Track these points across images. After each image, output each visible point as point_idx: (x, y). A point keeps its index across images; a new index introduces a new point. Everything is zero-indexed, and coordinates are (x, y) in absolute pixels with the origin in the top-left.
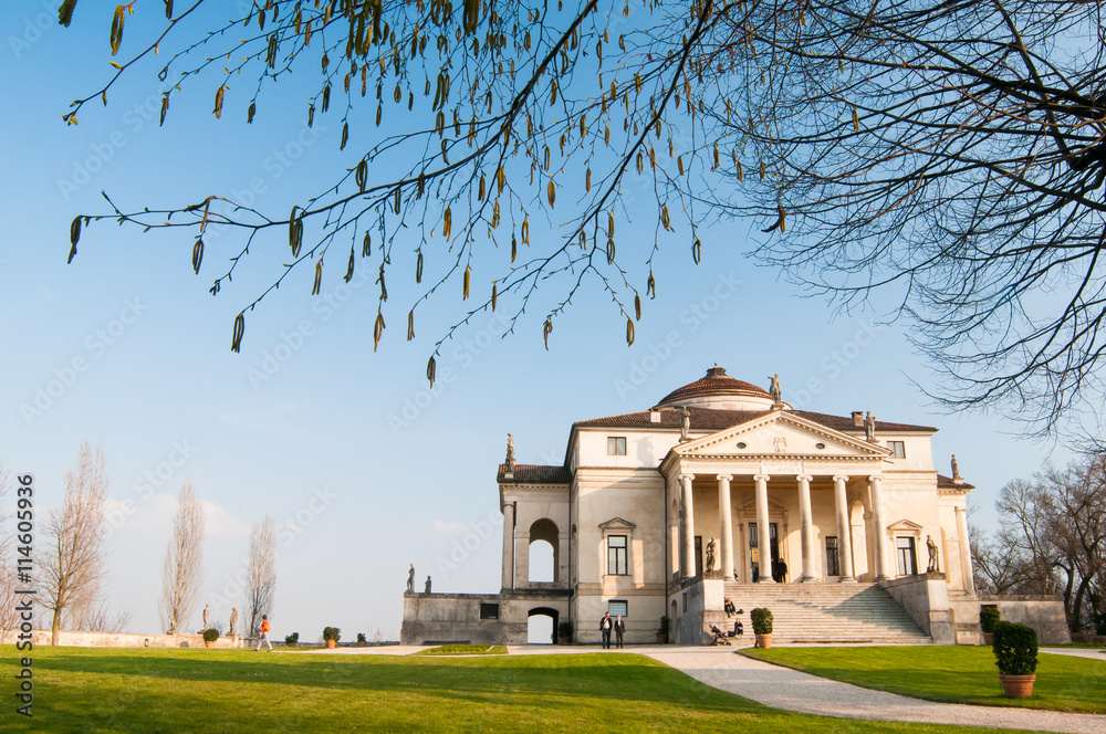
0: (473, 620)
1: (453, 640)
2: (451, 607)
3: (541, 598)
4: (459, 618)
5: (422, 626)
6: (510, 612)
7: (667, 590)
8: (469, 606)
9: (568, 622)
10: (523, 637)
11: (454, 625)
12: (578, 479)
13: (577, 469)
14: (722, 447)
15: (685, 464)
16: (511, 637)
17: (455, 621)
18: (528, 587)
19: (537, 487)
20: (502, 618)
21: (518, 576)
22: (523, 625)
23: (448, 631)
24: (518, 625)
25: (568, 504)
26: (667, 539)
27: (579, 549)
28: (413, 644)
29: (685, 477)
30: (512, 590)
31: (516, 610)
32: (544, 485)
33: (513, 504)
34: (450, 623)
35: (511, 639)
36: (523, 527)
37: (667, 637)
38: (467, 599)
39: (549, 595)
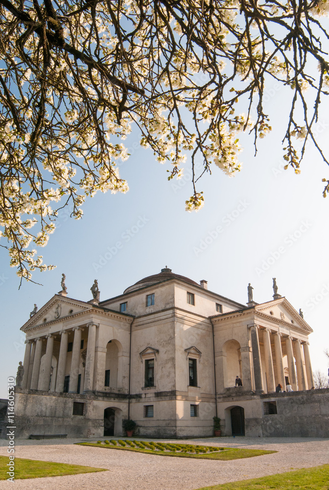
0: (68, 416)
1: (52, 433)
2: (52, 404)
3: (112, 399)
4: (57, 415)
5: (29, 420)
6: (93, 410)
7: (216, 398)
8: (65, 403)
9: (127, 418)
10: (101, 431)
11: (54, 421)
12: (174, 315)
13: (174, 308)
14: (267, 312)
15: (256, 318)
16: (93, 431)
17: (54, 417)
18: (104, 391)
19: (114, 316)
20: (87, 415)
21: (98, 381)
22: (101, 421)
23: (49, 425)
24: (97, 421)
25: (128, 332)
26: (215, 365)
27: (175, 365)
28: (20, 437)
29: (256, 326)
30: (94, 392)
31: (97, 408)
32: (120, 316)
33: (98, 325)
34: (51, 418)
35: (94, 433)
36: (103, 344)
37: (221, 432)
38: (65, 397)
39: (117, 398)
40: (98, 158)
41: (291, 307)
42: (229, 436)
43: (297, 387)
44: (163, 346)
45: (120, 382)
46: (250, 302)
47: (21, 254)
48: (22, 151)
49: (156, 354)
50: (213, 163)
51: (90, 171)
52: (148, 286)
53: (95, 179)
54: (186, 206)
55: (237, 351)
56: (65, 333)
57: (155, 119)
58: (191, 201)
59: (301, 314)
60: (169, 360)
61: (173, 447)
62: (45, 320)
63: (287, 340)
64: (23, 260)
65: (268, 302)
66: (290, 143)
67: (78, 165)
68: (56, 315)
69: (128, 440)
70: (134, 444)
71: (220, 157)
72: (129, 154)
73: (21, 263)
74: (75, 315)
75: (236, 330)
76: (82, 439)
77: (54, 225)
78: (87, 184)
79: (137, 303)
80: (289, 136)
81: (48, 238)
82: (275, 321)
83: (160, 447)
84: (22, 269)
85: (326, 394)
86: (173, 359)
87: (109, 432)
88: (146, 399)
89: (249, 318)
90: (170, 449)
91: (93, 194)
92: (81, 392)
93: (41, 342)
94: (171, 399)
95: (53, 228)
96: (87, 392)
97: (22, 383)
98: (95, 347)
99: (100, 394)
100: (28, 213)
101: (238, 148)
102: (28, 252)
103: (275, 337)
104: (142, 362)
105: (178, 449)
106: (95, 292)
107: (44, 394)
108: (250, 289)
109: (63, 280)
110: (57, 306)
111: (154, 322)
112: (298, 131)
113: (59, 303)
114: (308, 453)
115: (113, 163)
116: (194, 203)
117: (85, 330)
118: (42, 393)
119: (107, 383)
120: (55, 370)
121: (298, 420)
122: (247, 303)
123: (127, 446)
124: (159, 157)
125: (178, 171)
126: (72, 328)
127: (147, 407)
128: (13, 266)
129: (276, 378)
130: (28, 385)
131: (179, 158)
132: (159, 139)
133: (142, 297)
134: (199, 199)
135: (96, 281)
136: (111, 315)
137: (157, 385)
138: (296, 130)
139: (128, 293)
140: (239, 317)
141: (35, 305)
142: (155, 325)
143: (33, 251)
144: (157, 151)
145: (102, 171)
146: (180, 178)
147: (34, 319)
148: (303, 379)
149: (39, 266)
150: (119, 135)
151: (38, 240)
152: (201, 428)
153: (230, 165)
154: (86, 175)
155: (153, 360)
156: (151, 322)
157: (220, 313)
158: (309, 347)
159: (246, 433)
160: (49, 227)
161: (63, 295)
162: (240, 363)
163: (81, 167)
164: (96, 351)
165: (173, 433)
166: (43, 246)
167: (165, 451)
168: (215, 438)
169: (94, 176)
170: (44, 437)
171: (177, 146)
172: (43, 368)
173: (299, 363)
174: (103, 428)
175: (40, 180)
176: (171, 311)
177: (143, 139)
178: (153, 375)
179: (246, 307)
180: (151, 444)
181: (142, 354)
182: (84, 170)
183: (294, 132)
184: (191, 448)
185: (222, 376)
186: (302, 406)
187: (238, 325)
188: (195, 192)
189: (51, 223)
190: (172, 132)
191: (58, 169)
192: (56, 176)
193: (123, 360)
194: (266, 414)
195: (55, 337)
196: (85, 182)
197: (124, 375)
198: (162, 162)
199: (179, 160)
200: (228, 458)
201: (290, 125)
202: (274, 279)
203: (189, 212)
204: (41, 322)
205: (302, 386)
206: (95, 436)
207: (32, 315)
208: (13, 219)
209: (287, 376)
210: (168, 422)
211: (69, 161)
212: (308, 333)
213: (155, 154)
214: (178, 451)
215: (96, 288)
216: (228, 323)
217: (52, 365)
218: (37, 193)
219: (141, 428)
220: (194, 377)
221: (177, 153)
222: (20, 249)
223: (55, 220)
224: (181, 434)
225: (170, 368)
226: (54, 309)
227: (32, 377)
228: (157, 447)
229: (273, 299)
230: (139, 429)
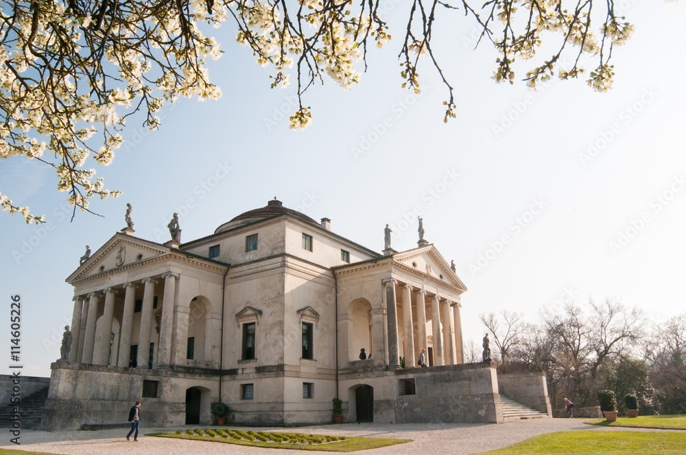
0: (135, 398)
1: (114, 422)
2: (113, 382)
3: (197, 377)
4: (120, 397)
5: (80, 405)
6: (171, 390)
7: (337, 375)
8: (132, 382)
9: (217, 401)
10: (182, 418)
11: (116, 405)
12: (284, 265)
13: (284, 255)
14: (408, 264)
15: (393, 270)
16: (172, 418)
17: (117, 400)
18: (186, 365)
19: (201, 264)
20: (162, 397)
21: (178, 352)
22: (182, 405)
23: (109, 411)
24: (177, 405)
25: (220, 287)
26: (337, 331)
27: (283, 331)
28: (69, 428)
29: (393, 281)
30: (172, 367)
31: (176, 388)
32: (208, 263)
33: (178, 276)
34: (111, 402)
35: (171, 420)
36: (185, 301)
37: (342, 417)
38: (131, 374)
39: (204, 374)
40: (182, 54)
41: (441, 257)
42: (353, 422)
43: (443, 361)
44: (268, 306)
45: (208, 353)
46: (387, 249)
47: (73, 174)
48: (77, 34)
49: (259, 316)
50: (325, 71)
51: (171, 68)
52: (249, 224)
53: (177, 80)
54: (291, 123)
55: (366, 314)
56: (131, 286)
57: (257, 9)
58: (296, 117)
59: (453, 267)
60: (276, 324)
61: (278, 436)
62: (102, 268)
63: (433, 301)
64: (77, 182)
65: (411, 250)
66: (408, 58)
67: (154, 59)
68: (118, 261)
69: (219, 428)
70: (226, 434)
71: (333, 66)
72: (222, 52)
73: (73, 187)
74: (146, 262)
75: (368, 286)
76: (155, 429)
77: (121, 137)
78: (166, 86)
79: (233, 246)
80: (407, 50)
81: (113, 156)
82: (419, 275)
83: (262, 437)
84: (74, 194)
85: (478, 370)
86: (281, 323)
87: (193, 418)
88: (244, 376)
89: (384, 270)
90: (274, 440)
91: (174, 99)
92: (154, 367)
93: (96, 299)
94: (278, 376)
95: (120, 141)
96: (163, 366)
97: (70, 355)
98: (174, 306)
99: (180, 369)
100: (87, 121)
101: (357, 54)
102: (84, 172)
103: (418, 295)
104: (239, 326)
105: (285, 440)
106: (175, 231)
107: (101, 369)
108: (388, 231)
109: (128, 212)
110: (119, 249)
111: (256, 273)
112: (416, 45)
113: (123, 245)
114: (451, 441)
115: (201, 60)
116: (300, 119)
117: (159, 283)
118: (98, 368)
119: (190, 355)
120: (116, 337)
121: (442, 402)
122: (383, 251)
123: (217, 437)
124: (259, 58)
125: (283, 77)
126: (142, 280)
127: (244, 387)
128: (62, 190)
129: (416, 349)
130: (78, 357)
131: (284, 62)
132: (260, 35)
133: (240, 239)
134: (306, 115)
135: (175, 216)
136: (197, 263)
137: (258, 357)
138: (415, 44)
139: (222, 233)
140: (371, 269)
141: (87, 247)
142: (257, 278)
143: (91, 170)
144: (257, 51)
145: (187, 71)
146: (285, 86)
147: (86, 266)
148: (451, 350)
149: (98, 191)
150: (211, 21)
151: (100, 157)
152: (316, 413)
153: (346, 75)
154: (165, 73)
155: (254, 323)
156: (252, 274)
157: (347, 263)
158: (462, 311)
159: (374, 418)
160: (115, 140)
161: (129, 233)
162: (370, 330)
163: (159, 62)
164: (175, 312)
165: (278, 419)
166: (107, 165)
167: (269, 442)
168: (334, 425)
169: (176, 75)
170: (102, 427)
171: (282, 46)
172: (99, 334)
173: (447, 330)
174: (185, 414)
175: (102, 75)
176: (280, 259)
177: (241, 33)
178: (253, 344)
179: (381, 255)
180: (249, 433)
181: (239, 315)
182: (163, 66)
183: (412, 46)
184: (302, 438)
185: (346, 346)
186: (447, 384)
187: (370, 279)
188: (301, 107)
189: (118, 135)
190: (276, 29)
191: (127, 63)
192: (124, 72)
193: (213, 324)
194: (401, 394)
195: (117, 292)
196: (164, 82)
197: (214, 344)
198: (263, 65)
199: (285, 65)
200: (350, 449)
201: (407, 38)
202: (420, 220)
203: (294, 130)
204: (96, 271)
205: (449, 359)
206: (174, 424)
207: (83, 261)
208: (67, 128)
209: (430, 347)
210: (272, 405)
211: (143, 53)
212: (461, 292)
213: (254, 54)
214: (285, 442)
215: (176, 225)
216: (356, 276)
217: (113, 331)
218: (99, 94)
219: (237, 413)
220: (308, 346)
221: (282, 55)
222: (72, 167)
223: (121, 130)
224: (289, 420)
225: (277, 334)
226: (115, 253)
227: (84, 347)
228: (257, 438)
229: (417, 246)
230: (233, 415)
